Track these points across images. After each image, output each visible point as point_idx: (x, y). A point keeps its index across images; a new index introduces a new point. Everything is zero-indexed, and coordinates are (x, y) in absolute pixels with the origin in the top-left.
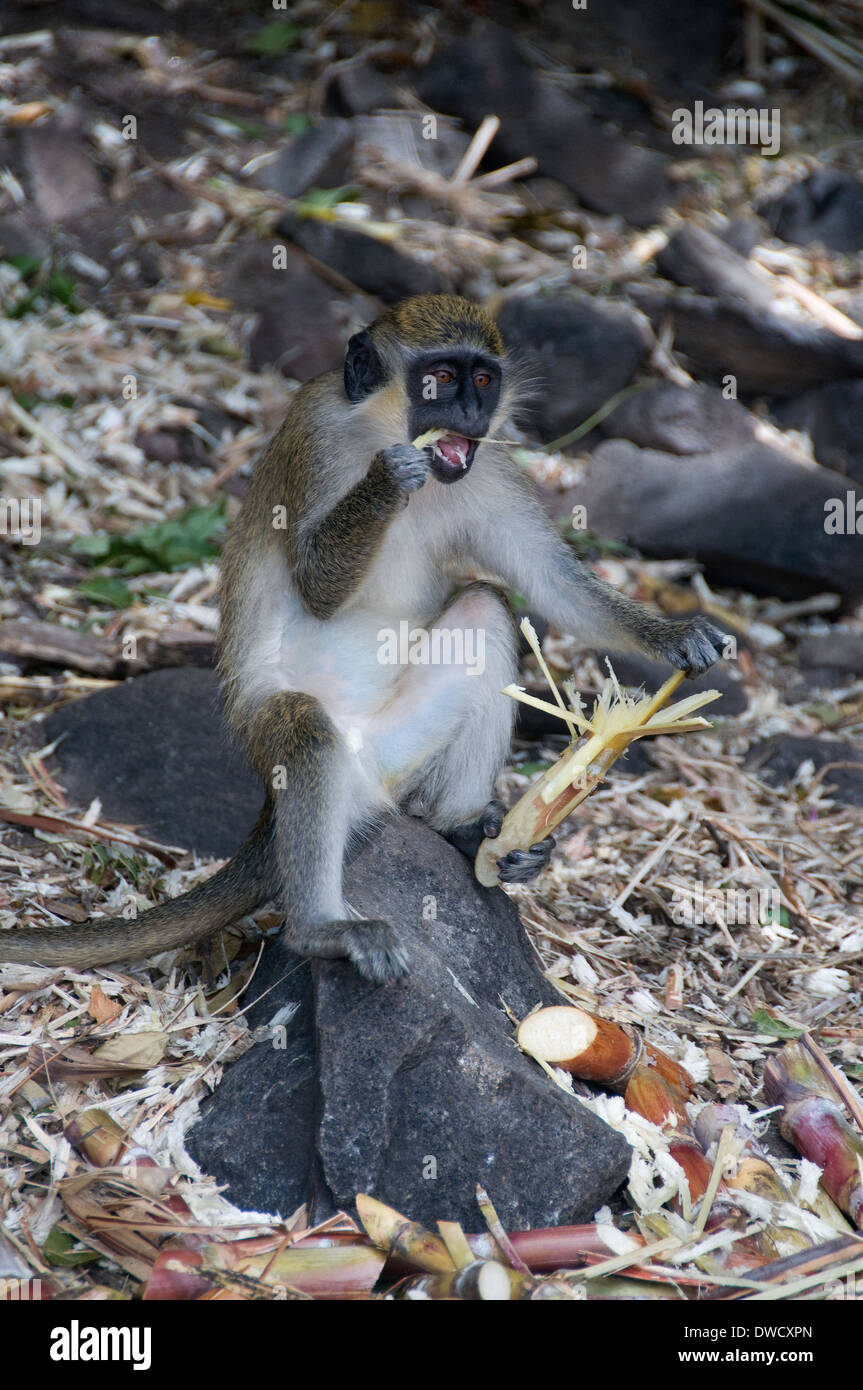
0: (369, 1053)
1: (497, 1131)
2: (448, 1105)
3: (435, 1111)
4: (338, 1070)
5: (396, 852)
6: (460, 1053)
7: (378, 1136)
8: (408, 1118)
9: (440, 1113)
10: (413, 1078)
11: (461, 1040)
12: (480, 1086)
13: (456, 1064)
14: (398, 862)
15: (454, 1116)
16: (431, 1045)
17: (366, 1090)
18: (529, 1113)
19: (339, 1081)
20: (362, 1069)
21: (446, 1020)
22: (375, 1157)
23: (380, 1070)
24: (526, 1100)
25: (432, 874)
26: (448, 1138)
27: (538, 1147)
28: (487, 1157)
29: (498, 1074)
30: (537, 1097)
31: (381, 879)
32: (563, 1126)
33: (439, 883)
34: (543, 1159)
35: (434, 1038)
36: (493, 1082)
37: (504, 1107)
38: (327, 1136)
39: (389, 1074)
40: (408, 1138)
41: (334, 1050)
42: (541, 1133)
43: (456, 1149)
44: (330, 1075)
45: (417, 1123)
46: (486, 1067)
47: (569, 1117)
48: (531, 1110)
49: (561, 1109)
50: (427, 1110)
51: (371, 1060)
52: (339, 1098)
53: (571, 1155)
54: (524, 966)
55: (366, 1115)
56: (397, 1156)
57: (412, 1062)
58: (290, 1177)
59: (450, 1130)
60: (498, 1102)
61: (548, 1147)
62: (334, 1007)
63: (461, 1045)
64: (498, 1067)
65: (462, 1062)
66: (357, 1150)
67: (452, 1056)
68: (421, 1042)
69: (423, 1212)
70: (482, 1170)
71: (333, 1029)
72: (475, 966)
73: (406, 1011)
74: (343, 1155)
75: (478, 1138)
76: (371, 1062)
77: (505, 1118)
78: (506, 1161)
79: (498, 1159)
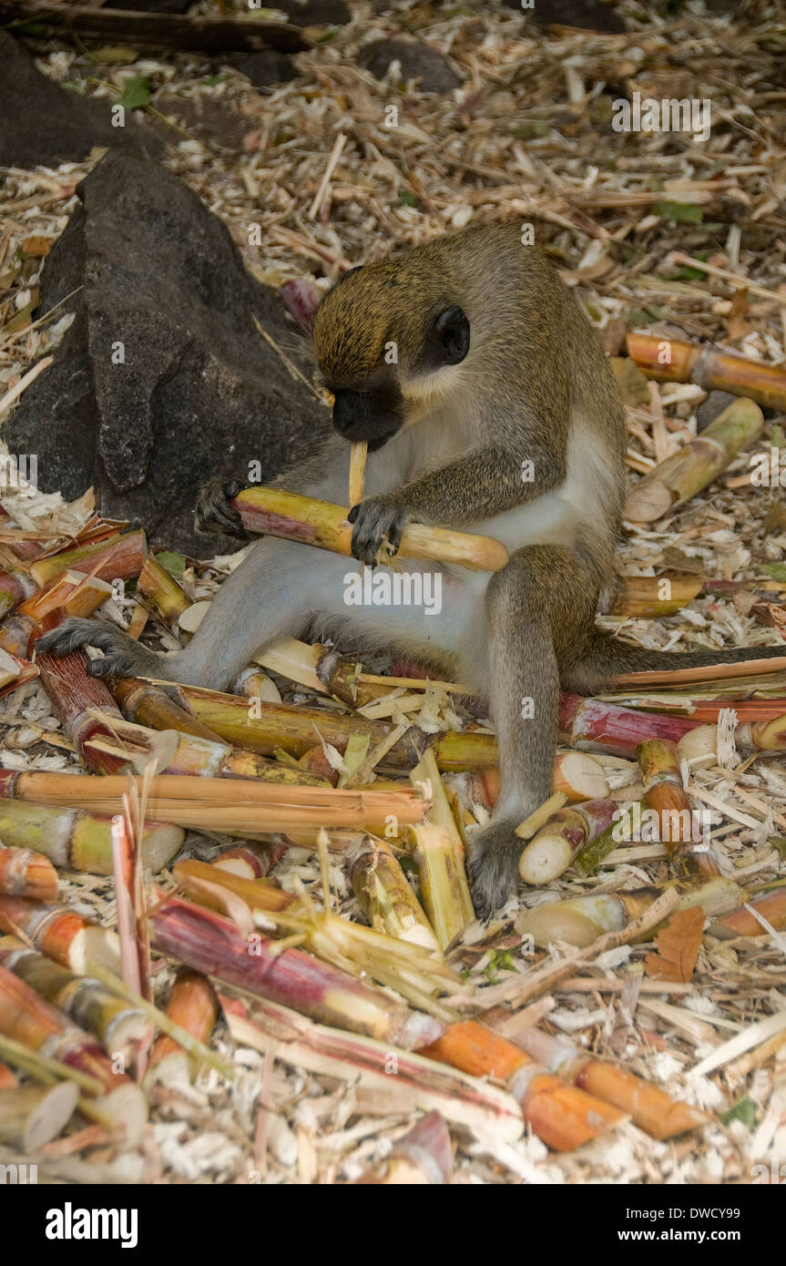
0: (132, 375)
1: (236, 426)
2: (197, 410)
3: (187, 415)
4: (109, 390)
5: (137, 198)
6: (202, 368)
7: (145, 439)
8: (166, 422)
9: (191, 416)
10: (168, 391)
11: (203, 358)
12: (219, 392)
13: (200, 376)
14: (140, 207)
15: (202, 417)
16: (180, 363)
17: (133, 405)
18: (258, 411)
19: (111, 398)
20: (128, 388)
21: (190, 344)
22: (143, 455)
23: (142, 388)
24: (257, 401)
25: (165, 214)
26: (199, 435)
27: (267, 435)
28: (229, 446)
29: (233, 381)
30: (264, 398)
31: (128, 221)
32: (286, 419)
33: (172, 220)
34: (271, 444)
35: (182, 359)
36: (229, 387)
37: (239, 409)
38: (105, 442)
39: (149, 391)
40: (168, 436)
41: (105, 375)
42: (268, 425)
43: (205, 443)
44: (103, 394)
45: (174, 425)
46: (222, 375)
47: (289, 411)
48: (260, 408)
49: (283, 405)
50: (180, 414)
51: (135, 381)
52: (112, 412)
53: (292, 439)
54: (239, 275)
55: (135, 423)
56: (161, 452)
57: (164, 380)
58: (80, 467)
59: (200, 429)
60: (234, 404)
61: (274, 435)
62: (102, 340)
63: (203, 361)
64: (232, 375)
65: (204, 374)
66: (130, 451)
67: (196, 371)
68: (172, 364)
69: (184, 491)
70: (226, 457)
71: (103, 359)
72: (204, 283)
73: (158, 340)
74: (119, 456)
75: (222, 434)
76: (133, 383)
77: (241, 416)
78: (244, 449)
79: (237, 448)
